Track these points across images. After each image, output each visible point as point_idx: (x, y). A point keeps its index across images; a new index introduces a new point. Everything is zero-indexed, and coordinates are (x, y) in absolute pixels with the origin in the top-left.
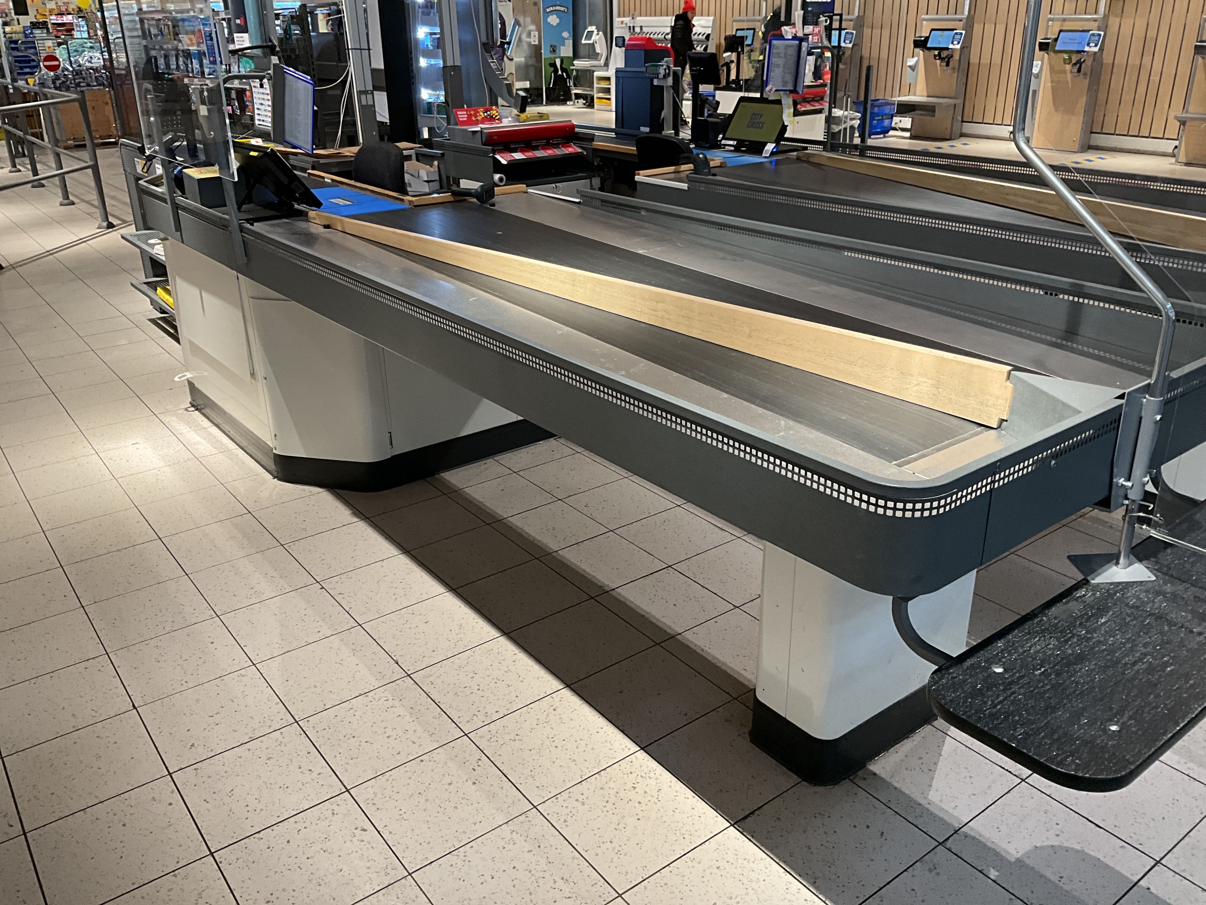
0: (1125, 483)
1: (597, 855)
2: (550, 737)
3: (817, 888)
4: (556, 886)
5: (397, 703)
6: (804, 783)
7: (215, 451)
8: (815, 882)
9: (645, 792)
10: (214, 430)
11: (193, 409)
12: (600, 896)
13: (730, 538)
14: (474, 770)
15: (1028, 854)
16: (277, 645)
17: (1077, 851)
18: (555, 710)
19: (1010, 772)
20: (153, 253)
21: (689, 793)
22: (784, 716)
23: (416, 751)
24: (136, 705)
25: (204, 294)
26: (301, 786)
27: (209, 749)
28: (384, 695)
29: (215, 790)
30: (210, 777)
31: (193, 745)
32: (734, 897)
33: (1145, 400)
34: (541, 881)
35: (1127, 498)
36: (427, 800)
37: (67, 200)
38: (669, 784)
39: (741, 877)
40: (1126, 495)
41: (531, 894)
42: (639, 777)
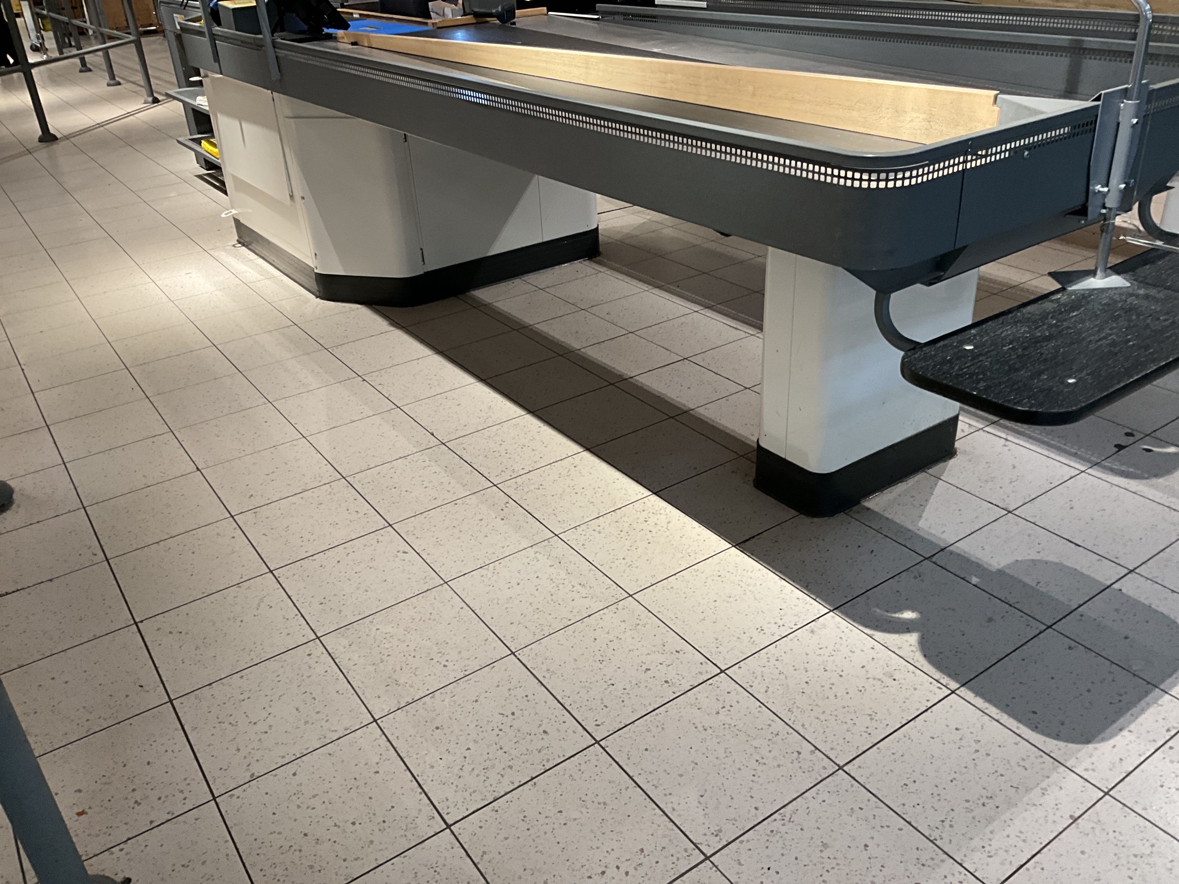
0: (1101, 189)
1: (611, 568)
2: (571, 486)
3: (808, 590)
4: (574, 589)
5: (432, 463)
6: (802, 516)
7: (262, 278)
8: (807, 586)
9: (656, 524)
10: (261, 261)
11: (240, 245)
12: (613, 596)
13: (743, 335)
14: (502, 510)
15: (1009, 566)
16: (324, 423)
17: (1056, 564)
18: (575, 467)
19: (998, 506)
20: (196, 104)
21: (695, 524)
22: (783, 456)
23: (450, 497)
24: (200, 468)
25: (243, 125)
26: (349, 523)
27: (267, 498)
28: (421, 458)
29: (273, 527)
30: (267, 518)
31: (252, 496)
32: (733, 596)
33: (1122, 105)
34: (561, 586)
35: (1105, 208)
36: (461, 531)
37: (114, 81)
38: (678, 518)
39: (740, 583)
40: (1104, 204)
41: (552, 595)
42: (651, 513)
